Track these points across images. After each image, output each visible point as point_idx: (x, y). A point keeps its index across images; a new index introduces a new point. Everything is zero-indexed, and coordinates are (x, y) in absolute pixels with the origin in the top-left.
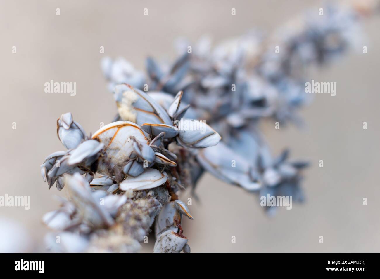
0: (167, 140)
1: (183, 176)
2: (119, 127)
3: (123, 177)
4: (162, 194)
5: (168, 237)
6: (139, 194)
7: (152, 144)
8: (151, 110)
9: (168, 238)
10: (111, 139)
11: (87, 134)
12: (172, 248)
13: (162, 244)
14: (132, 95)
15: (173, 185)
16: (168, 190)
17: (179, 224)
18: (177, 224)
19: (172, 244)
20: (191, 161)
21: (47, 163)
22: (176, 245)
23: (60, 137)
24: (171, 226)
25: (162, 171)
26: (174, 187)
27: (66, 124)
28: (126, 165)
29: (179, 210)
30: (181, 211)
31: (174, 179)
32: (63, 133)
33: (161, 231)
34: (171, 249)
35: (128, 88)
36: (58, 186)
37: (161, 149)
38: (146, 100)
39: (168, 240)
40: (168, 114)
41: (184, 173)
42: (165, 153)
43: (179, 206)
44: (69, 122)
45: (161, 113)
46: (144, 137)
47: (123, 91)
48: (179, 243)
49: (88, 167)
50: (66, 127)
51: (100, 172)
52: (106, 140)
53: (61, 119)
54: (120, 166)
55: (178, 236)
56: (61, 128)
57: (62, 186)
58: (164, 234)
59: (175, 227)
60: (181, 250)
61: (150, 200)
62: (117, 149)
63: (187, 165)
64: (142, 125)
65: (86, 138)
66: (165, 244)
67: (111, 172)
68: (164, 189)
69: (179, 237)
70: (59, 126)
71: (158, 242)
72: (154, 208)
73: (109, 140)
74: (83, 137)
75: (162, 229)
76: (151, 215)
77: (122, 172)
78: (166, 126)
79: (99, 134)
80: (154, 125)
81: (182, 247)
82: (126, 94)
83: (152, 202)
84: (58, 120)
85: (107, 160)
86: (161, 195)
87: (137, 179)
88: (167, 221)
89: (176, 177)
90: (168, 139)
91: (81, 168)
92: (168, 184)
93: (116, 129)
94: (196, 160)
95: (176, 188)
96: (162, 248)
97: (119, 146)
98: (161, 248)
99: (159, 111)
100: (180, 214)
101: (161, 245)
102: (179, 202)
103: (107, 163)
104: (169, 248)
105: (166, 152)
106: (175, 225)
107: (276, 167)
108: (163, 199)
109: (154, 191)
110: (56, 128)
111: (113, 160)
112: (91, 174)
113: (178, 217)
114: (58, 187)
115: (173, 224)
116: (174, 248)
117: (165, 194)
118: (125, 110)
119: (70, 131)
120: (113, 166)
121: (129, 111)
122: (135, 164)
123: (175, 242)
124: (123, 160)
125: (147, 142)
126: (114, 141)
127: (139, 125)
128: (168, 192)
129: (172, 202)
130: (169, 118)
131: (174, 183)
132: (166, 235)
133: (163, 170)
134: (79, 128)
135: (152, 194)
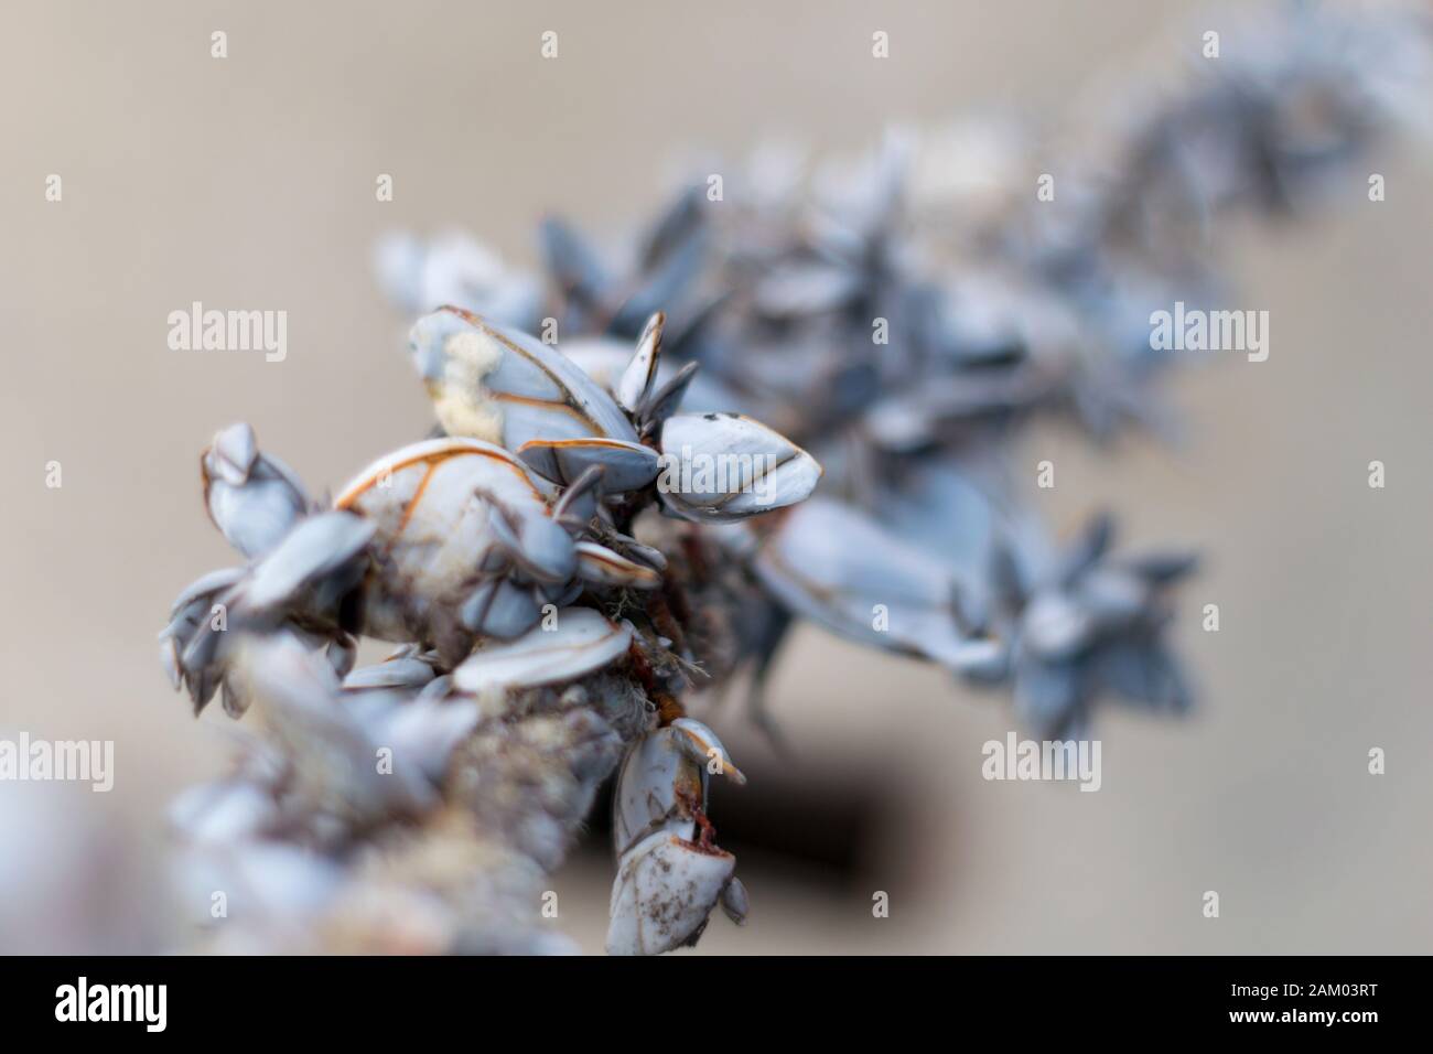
0: (620, 499)
1: (704, 633)
2: (432, 460)
3: (467, 643)
4: (619, 699)
5: (659, 856)
6: (528, 700)
7: (564, 511)
8: (554, 393)
9: (659, 860)
10: (406, 507)
11: (313, 494)
12: (678, 897)
13: (638, 887)
14: (475, 347)
15: (663, 667)
16: (645, 687)
17: (695, 808)
18: (688, 807)
19: (676, 881)
20: (733, 579)
21: (179, 621)
22: (692, 885)
23: (219, 520)
24: (667, 817)
25: (613, 618)
26: (667, 674)
27: (232, 463)
28: (468, 596)
29: (692, 753)
30: (697, 754)
31: (665, 642)
32: (227, 503)
33: (631, 840)
34: (675, 902)
35: (463, 323)
36: (228, 704)
37: (601, 534)
38: (530, 358)
39: (659, 870)
40: (618, 403)
41: (706, 621)
42: (622, 547)
43: (688, 738)
44: (242, 456)
45: (590, 401)
46: (532, 489)
47: (445, 337)
48: (700, 877)
49: (329, 613)
50: (234, 477)
51: (376, 633)
52: (388, 511)
53: (214, 450)
54: (449, 604)
55: (696, 851)
56: (217, 487)
57: (243, 702)
58: (643, 848)
59: (684, 821)
60: (715, 904)
61: (571, 719)
62: (431, 544)
63: (714, 594)
64: (519, 449)
65: (310, 509)
66: (650, 885)
67: (418, 629)
68: (627, 681)
69: (700, 852)
70: (209, 478)
71: (625, 879)
72: (589, 746)
73: (398, 510)
74: (300, 507)
75: (635, 832)
76: (579, 774)
77: (459, 628)
78: (612, 444)
79: (360, 492)
80: (564, 443)
81: (714, 891)
82: (454, 345)
83: (580, 726)
84: (203, 458)
85: (396, 584)
86: (617, 704)
87: (520, 648)
88: (650, 798)
89: (672, 636)
90: (627, 493)
91: (304, 624)
92: (640, 660)
93: (423, 468)
94: (751, 577)
95: (675, 675)
96: (640, 902)
97: (439, 529)
98: (636, 902)
99: (581, 396)
100: (696, 771)
101: (636, 891)
102: (690, 726)
103: (400, 598)
104: (665, 898)
105: (621, 543)
106: (682, 812)
107: (1071, 583)
108: (625, 716)
109: (589, 689)
110: (199, 484)
111: (422, 584)
112: (345, 645)
113: (690, 783)
114: (229, 709)
115: (674, 812)
116: (684, 898)
117: (633, 700)
118: (457, 406)
119: (249, 494)
120: (421, 606)
121: (476, 406)
122: (505, 592)
123: (684, 873)
124: (458, 579)
125: (542, 506)
126: (419, 512)
127: (511, 452)
128: (641, 690)
129: (664, 729)
130: (623, 417)
131: (664, 658)
132: (651, 853)
133: (618, 614)
134: (280, 477)
135: (580, 698)
